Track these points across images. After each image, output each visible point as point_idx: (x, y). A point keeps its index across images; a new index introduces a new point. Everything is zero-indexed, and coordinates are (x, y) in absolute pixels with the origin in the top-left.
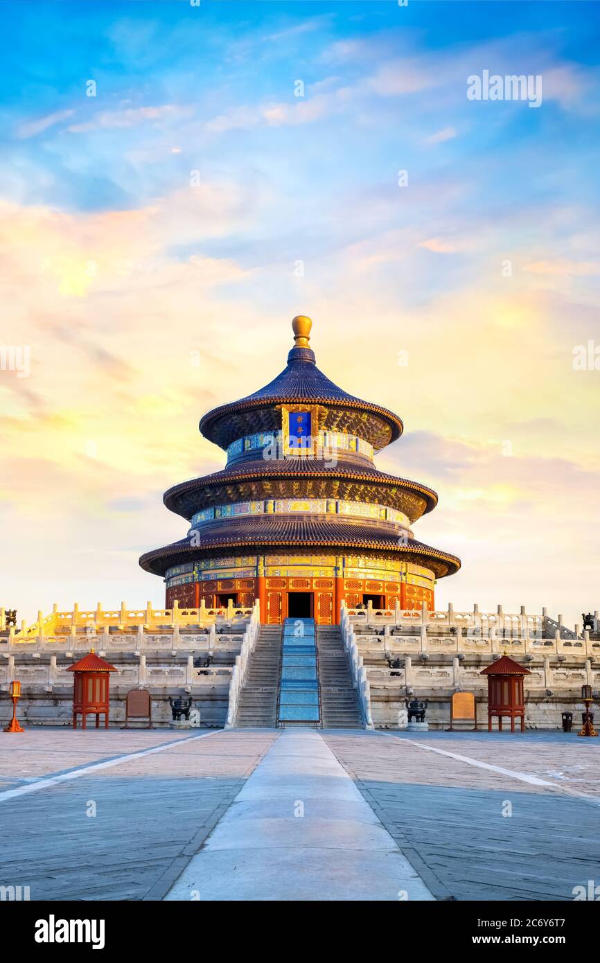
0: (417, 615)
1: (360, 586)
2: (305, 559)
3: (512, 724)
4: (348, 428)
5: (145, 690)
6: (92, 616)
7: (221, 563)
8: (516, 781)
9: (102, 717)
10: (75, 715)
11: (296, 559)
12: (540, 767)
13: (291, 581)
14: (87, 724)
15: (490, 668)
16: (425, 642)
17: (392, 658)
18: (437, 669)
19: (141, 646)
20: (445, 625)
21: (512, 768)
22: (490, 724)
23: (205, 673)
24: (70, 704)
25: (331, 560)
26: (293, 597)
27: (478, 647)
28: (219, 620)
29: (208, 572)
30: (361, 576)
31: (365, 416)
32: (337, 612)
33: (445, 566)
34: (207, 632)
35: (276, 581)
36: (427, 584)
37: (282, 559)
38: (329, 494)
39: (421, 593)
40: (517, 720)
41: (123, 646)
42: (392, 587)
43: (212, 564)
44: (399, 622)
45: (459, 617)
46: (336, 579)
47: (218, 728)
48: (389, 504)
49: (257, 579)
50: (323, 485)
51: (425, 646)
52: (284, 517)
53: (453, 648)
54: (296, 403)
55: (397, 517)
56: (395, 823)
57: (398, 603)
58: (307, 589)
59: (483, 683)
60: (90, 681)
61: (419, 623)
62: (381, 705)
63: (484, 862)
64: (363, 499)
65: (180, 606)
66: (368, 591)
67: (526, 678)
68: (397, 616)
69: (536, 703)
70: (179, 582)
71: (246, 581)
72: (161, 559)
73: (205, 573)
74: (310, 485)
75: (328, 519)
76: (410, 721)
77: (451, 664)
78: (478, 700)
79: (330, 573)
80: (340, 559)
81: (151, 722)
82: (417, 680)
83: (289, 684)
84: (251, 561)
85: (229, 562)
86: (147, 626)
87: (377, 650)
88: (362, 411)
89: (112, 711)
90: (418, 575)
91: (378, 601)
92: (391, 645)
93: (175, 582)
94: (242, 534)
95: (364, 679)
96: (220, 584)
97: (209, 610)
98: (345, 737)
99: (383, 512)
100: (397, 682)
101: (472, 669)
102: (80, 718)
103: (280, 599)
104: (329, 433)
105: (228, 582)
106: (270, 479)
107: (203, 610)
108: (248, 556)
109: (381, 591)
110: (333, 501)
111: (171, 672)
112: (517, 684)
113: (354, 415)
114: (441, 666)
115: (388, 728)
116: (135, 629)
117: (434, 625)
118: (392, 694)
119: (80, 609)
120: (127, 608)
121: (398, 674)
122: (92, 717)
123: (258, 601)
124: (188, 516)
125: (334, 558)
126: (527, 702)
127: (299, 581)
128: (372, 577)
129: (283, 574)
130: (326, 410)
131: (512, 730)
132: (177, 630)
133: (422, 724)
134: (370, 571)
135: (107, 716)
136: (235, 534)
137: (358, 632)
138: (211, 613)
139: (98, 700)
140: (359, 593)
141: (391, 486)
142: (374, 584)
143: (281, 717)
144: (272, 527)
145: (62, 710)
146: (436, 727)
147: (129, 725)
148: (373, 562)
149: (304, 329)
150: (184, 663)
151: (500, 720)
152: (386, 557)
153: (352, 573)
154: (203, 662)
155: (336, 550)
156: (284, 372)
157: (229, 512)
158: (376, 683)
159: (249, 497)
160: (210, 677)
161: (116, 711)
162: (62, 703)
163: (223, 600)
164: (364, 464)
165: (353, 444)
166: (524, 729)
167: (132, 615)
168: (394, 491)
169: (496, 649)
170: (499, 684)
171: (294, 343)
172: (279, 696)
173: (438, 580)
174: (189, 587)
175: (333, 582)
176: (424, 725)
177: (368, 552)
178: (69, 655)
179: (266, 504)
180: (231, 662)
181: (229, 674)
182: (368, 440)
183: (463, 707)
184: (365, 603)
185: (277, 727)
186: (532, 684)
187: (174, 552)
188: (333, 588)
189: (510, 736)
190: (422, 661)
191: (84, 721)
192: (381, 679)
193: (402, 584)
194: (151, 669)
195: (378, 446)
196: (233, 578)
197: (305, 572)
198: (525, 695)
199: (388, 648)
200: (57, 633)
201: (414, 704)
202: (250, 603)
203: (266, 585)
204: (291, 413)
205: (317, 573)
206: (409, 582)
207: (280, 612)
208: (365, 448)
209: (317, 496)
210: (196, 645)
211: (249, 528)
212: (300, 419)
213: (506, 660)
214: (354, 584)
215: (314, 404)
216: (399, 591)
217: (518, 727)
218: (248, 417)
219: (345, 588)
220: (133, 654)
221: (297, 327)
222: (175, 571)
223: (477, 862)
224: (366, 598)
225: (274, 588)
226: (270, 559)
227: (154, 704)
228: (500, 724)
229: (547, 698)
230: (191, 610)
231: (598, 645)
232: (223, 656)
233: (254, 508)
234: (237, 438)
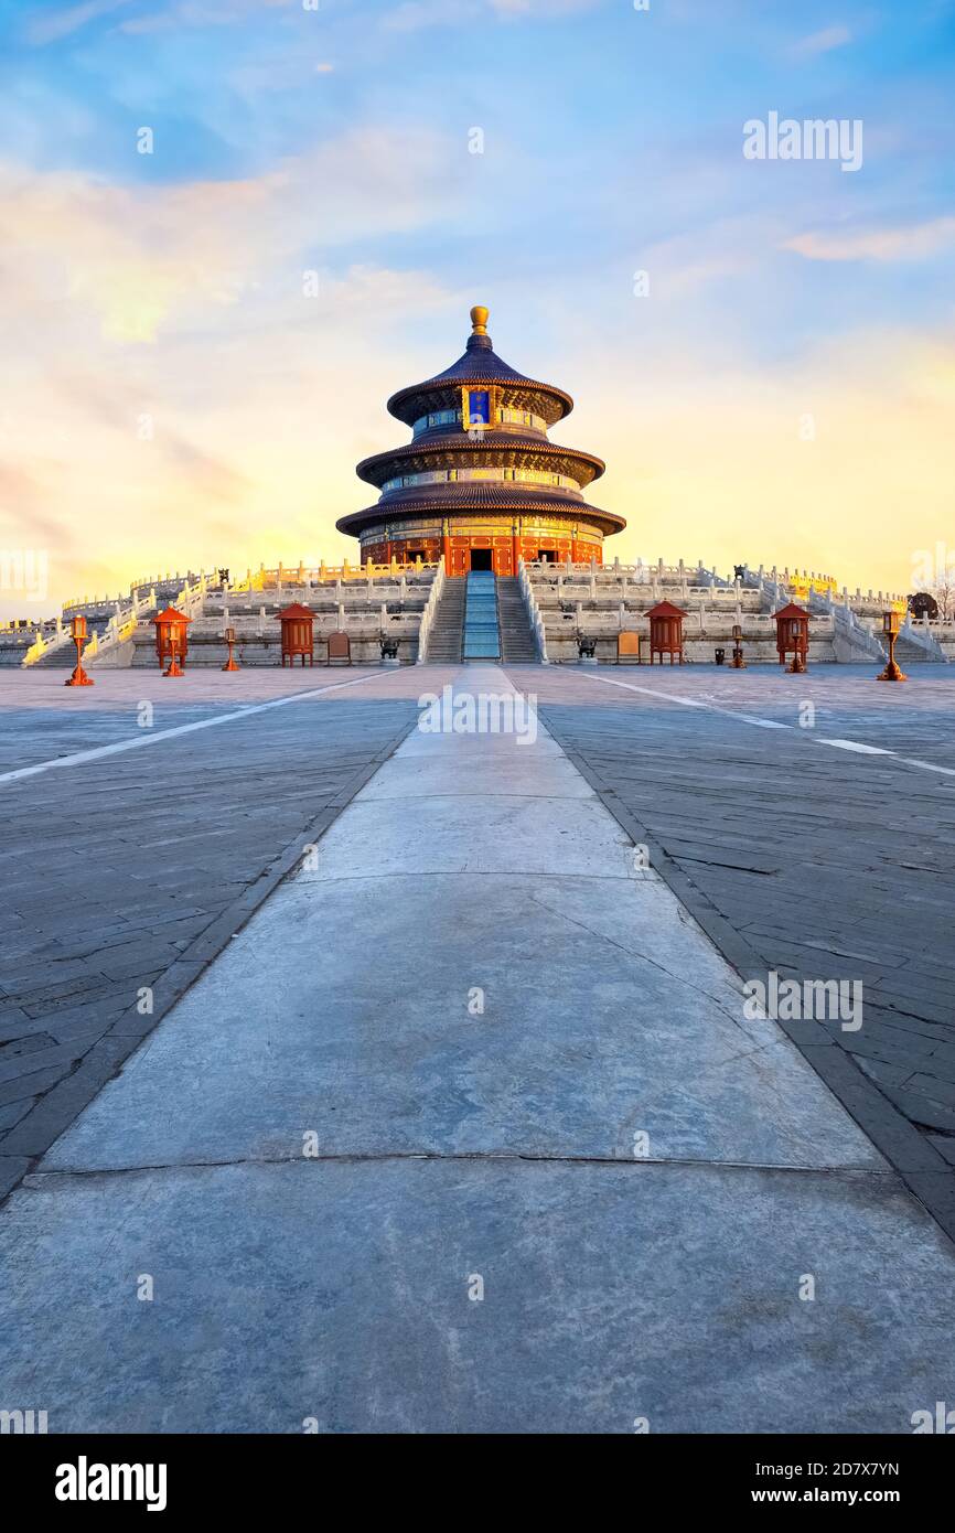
0: (587, 567)
1: (536, 543)
2: (485, 521)
3: (672, 659)
4: (523, 406)
5: (344, 634)
6: (295, 572)
7: (410, 525)
8: (672, 702)
9: (307, 657)
10: (283, 655)
11: (477, 521)
12: (694, 692)
13: (473, 539)
14: (295, 664)
15: (651, 611)
16: (594, 590)
17: (565, 604)
18: (605, 613)
19: (340, 596)
20: (614, 575)
21: (669, 693)
22: (652, 659)
23: (397, 618)
24: (279, 646)
25: (509, 520)
26: (475, 553)
27: (641, 594)
28: (409, 574)
29: (399, 533)
30: (537, 535)
31: (538, 395)
32: (515, 565)
33: (612, 525)
34: (398, 584)
35: (459, 539)
36: (596, 541)
37: (465, 521)
38: (507, 465)
39: (590, 549)
40: (676, 655)
41: (324, 597)
42: (564, 543)
43: (401, 526)
44: (570, 574)
45: (624, 568)
46: (514, 537)
47: (410, 664)
48: (561, 472)
49: (443, 538)
50: (501, 456)
51: (594, 593)
52: (466, 484)
53: (619, 595)
54: (475, 384)
55: (568, 484)
56: (563, 735)
57: (570, 557)
58: (488, 546)
59: (646, 624)
60: (296, 627)
61: (590, 574)
62: (555, 643)
63: (641, 764)
64: (537, 468)
65: (374, 563)
66: (542, 547)
67: (684, 620)
68: (570, 569)
69: (693, 641)
70: (372, 542)
71: (433, 541)
72: (356, 522)
73: (395, 533)
74: (489, 456)
75: (505, 485)
76: (581, 656)
77: (617, 608)
78: (642, 639)
79: (508, 532)
80: (517, 520)
81: (350, 661)
82: (586, 622)
83: (472, 627)
84: (437, 522)
85: (417, 524)
86: (344, 580)
87: (551, 597)
88: (536, 390)
89: (316, 653)
90: (588, 534)
91: (552, 556)
92: (562, 593)
93: (369, 542)
94: (428, 500)
95: (539, 621)
96: (409, 543)
97: (399, 565)
98: (527, 673)
99: (556, 479)
100: (570, 624)
101: (637, 613)
102: (288, 658)
103: (464, 555)
104: (506, 410)
105: (416, 541)
106: (452, 451)
107: (394, 565)
108: (434, 518)
110: (510, 470)
111: (367, 618)
112: (676, 625)
113: (528, 394)
114: (609, 610)
115: (559, 663)
116: (333, 584)
117: (601, 575)
118: (565, 634)
119: (285, 567)
120: (327, 565)
121: (570, 618)
122: (299, 657)
123: (443, 556)
124: (379, 484)
125: (511, 519)
126: (684, 640)
127: (480, 539)
128: (546, 535)
129: (466, 534)
130: (503, 391)
131: (672, 664)
132: (371, 582)
133: (591, 659)
134: (545, 530)
135: (311, 657)
136: (422, 500)
137: (534, 582)
138: (402, 568)
139: (303, 643)
140: (534, 549)
141: (563, 456)
142: (548, 541)
143: (466, 655)
144: (455, 493)
145: (272, 651)
146: (604, 662)
147: (331, 663)
148: (546, 522)
149: (482, 317)
150: (378, 610)
151: (661, 656)
152: (558, 518)
153: (528, 531)
154: (396, 609)
155: (513, 513)
156: (464, 357)
157: (416, 480)
158: (550, 625)
159: (434, 467)
160: (402, 621)
161: (319, 652)
162: (273, 646)
163: (412, 557)
164: (538, 437)
165: (528, 419)
166: (682, 663)
167: (331, 571)
168: (566, 460)
169: (658, 595)
170: (660, 625)
171: (472, 331)
172: (464, 637)
173: (606, 537)
174: (381, 546)
175: (511, 539)
176: (594, 660)
177: (542, 513)
178: (277, 606)
179: (449, 473)
180: (421, 609)
181: (419, 619)
182: (542, 416)
183: (628, 644)
184: (540, 557)
185: (462, 663)
186: (689, 625)
187: (367, 516)
188: (511, 545)
189: (670, 668)
190: (591, 606)
191: (291, 661)
192: (555, 622)
193: (573, 541)
194: (349, 615)
195: (550, 421)
196: (421, 538)
197: (486, 531)
198: (683, 634)
199: (561, 596)
200: (265, 588)
201: (585, 643)
202: (436, 558)
203: (450, 543)
204: (470, 393)
205: (496, 532)
206: (580, 539)
207: (464, 566)
208: (539, 423)
209: (496, 465)
210: (387, 595)
211: (435, 494)
212: (479, 398)
213: (666, 605)
214: (530, 541)
215: (492, 384)
216: (570, 548)
217: (676, 661)
218: (431, 397)
219: (522, 545)
220: (332, 604)
221: (475, 316)
222: (369, 532)
223: (633, 764)
224: (541, 553)
225: (458, 546)
226: (454, 521)
227: (353, 646)
228: (661, 658)
229: (703, 636)
230: (384, 566)
231: (748, 593)
232: (413, 604)
233: (439, 477)
234: (422, 416)
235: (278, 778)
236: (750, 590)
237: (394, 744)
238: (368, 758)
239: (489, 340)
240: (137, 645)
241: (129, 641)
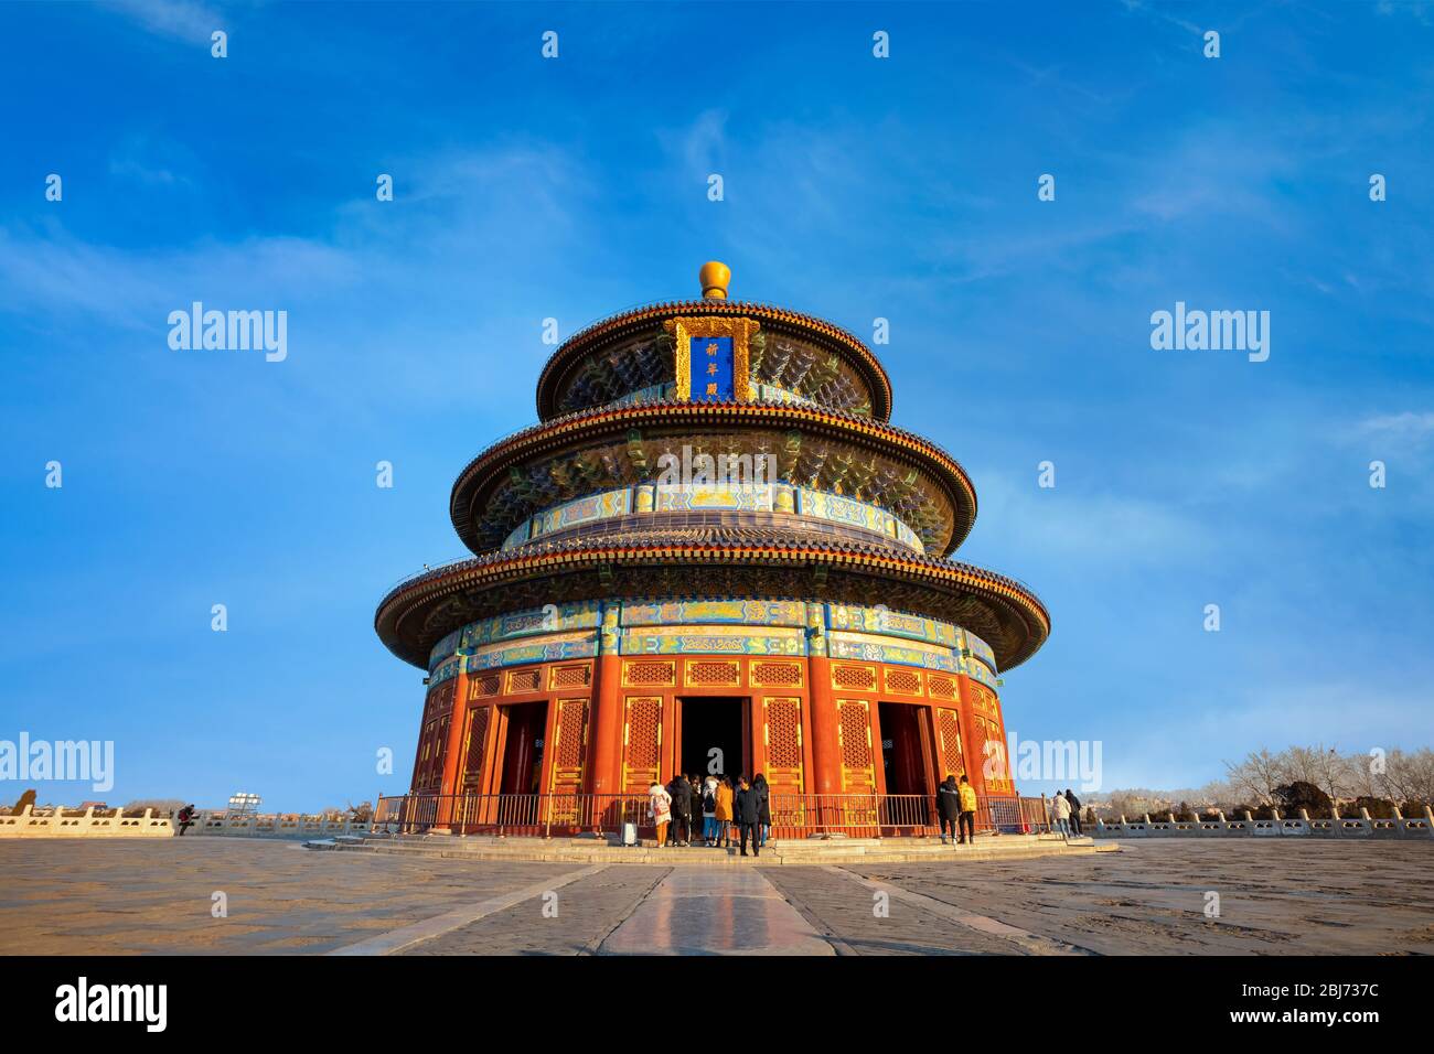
1: (870, 680)
2: (726, 609)
7: (517, 625)
11: (704, 607)
13: (689, 666)
25: (795, 610)
26: (695, 708)
29: (489, 649)
30: (871, 654)
32: (816, 750)
35: (649, 665)
37: (668, 611)
39: (989, 703)
42: (941, 683)
43: (495, 628)
46: (810, 659)
49: (599, 662)
52: (677, 518)
54: (704, 314)
58: (730, 687)
64: (848, 491)
66: (890, 694)
71: (572, 670)
75: (777, 522)
79: (793, 643)
80: (818, 610)
84: (587, 617)
96: (510, 676)
103: (659, 715)
104: (766, 387)
105: (528, 671)
106: (645, 432)
108: (580, 601)
109: (920, 693)
110: (786, 489)
125: (801, 606)
127: (712, 664)
128: (894, 657)
129: (670, 648)
140: (869, 697)
142: (903, 674)
153: (849, 644)
157: (556, 521)
159: (600, 484)
175: (801, 667)
179: (634, 494)
188: (802, 684)
193: (961, 678)
196: (541, 662)
197: (727, 640)
203: (621, 676)
204: (694, 339)
205: (758, 642)
206: (973, 674)
207: (657, 754)
212: (712, 349)
214: (855, 674)
216: (956, 696)
219: (835, 687)
224: (886, 711)
225: (645, 685)
226: (635, 611)
233: (611, 504)
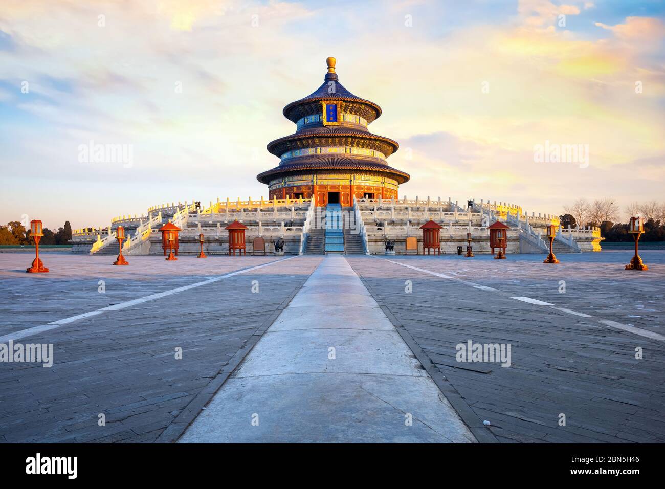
0: (390, 201)
1: (362, 189)
2: (336, 176)
3: (434, 252)
4: (355, 112)
5: (262, 238)
6: (236, 204)
7: (295, 178)
8: (435, 276)
9: (242, 250)
10: (230, 250)
11: (332, 176)
12: (446, 270)
13: (329, 187)
14: (236, 254)
15: (424, 226)
16: (393, 214)
17: (378, 222)
18: (399, 227)
19: (259, 217)
20: (403, 206)
21: (433, 271)
22: (424, 252)
23: (290, 229)
24: (228, 244)
25: (348, 176)
26: (331, 194)
27: (418, 216)
28: (296, 205)
29: (290, 183)
30: (363, 184)
31: (363, 106)
32: (351, 201)
33: (403, 178)
34: (290, 210)
35: (322, 187)
36: (394, 188)
37: (325, 176)
38: (347, 145)
39: (391, 192)
40: (437, 250)
41: (251, 217)
42: (377, 189)
43: (291, 179)
44: (381, 205)
45: (409, 202)
46: (351, 185)
47: (297, 255)
48: (375, 149)
49: (313, 186)
50: (344, 140)
51: (394, 216)
52: (325, 156)
53: (407, 217)
54: (329, 100)
55: (379, 155)
56: (377, 295)
57: (381, 196)
58: (336, 190)
59: (421, 233)
60: (236, 234)
61: (391, 205)
62: (373, 243)
63: (418, 311)
64: (363, 146)
65: (277, 199)
66: (366, 191)
67: (441, 230)
68: (380, 203)
69: (446, 242)
70: (275, 188)
71: (308, 187)
72: (267, 176)
73: (288, 183)
74: (337, 140)
75: (346, 156)
76: (387, 251)
77: (405, 224)
78: (418, 241)
79: (348, 183)
80: (353, 176)
81: (265, 253)
82: (390, 232)
83: (329, 234)
84: (310, 177)
85: (299, 178)
86: (262, 208)
87: (371, 218)
88: (362, 104)
89: (247, 248)
90: (390, 183)
91: (371, 196)
92: (377, 216)
93: (274, 188)
94: (305, 164)
95: (365, 231)
96: (295, 188)
97: (291, 200)
98: (357, 259)
99: (373, 152)
100: (380, 233)
101: (416, 227)
102: (232, 251)
103: (324, 195)
104: (346, 115)
105: (299, 187)
106: (318, 137)
107: (288, 200)
108: (308, 175)
109: (372, 191)
110: (348, 148)
111: (274, 229)
112: (436, 233)
113: (357, 106)
114: (401, 225)
115: (375, 254)
116: (256, 210)
117: (397, 206)
118: (378, 238)
119: (230, 201)
120: (252, 200)
121: (381, 229)
122: (238, 250)
123: (313, 195)
124: (279, 156)
125: (350, 175)
126: (441, 242)
127: (333, 187)
128: (367, 184)
129: (325, 183)
130: (344, 104)
131: (434, 254)
132: (276, 209)
133: (392, 252)
134: (367, 181)
135: (245, 250)
136: (302, 164)
137: (362, 209)
138: (292, 201)
139: (240, 243)
140: (362, 192)
141: (376, 140)
142: (369, 188)
143: (326, 249)
144: (320, 160)
145: (224, 247)
146: (399, 253)
147: (255, 254)
148: (368, 177)
149: (333, 63)
150: (280, 225)
151: (429, 250)
152: (374, 175)
153: (358, 182)
154: (289, 224)
155: (350, 171)
156: (323, 85)
157: (298, 153)
158: (371, 234)
159: (308, 146)
160: (292, 231)
161: (249, 248)
162: (224, 244)
163: (297, 196)
164: (363, 129)
165: (357, 120)
166: (440, 254)
167: (255, 203)
168: (378, 142)
169: (426, 217)
170: (428, 233)
171: (328, 70)
172: (325, 240)
173: (399, 185)
174: (280, 190)
175: (349, 187)
176: (393, 253)
177: (366, 172)
178: (226, 222)
179: (316, 149)
180: (302, 225)
181: (301, 230)
182: (365, 118)
183: (411, 244)
184: (365, 197)
185: (325, 254)
186: (443, 233)
187: (273, 173)
188: (349, 189)
189: (433, 257)
190: (392, 223)
191: (234, 252)
192: (373, 232)
193: (382, 188)
194: (264, 228)
195: (369, 121)
196: (301, 186)
197: (336, 182)
198: (440, 238)
199: (376, 217)
200: (219, 212)
201: (389, 243)
202: (310, 196)
203: (317, 189)
204: (327, 105)
205: (342, 183)
206: (386, 187)
207: (324, 202)
208: (363, 122)
209: (341, 145)
210: (285, 216)
211: (309, 161)
212: (331, 108)
213: (431, 222)
214: (359, 188)
215: (338, 100)
216: (381, 191)
217: (437, 253)
218: (306, 107)
219: (355, 190)
220: (255, 221)
221: (329, 62)
222: (273, 182)
223: (414, 311)
224: (365, 194)
225: (321, 190)
226: (319, 176)
227: (266, 244)
228: (429, 252)
229: (451, 239)
230: (282, 200)
231: (474, 215)
232: (298, 222)
233: (311, 151)
234: (301, 117)
235: (228, 319)
236: (476, 214)
237: (288, 300)
238: (275, 307)
239: (336, 75)
240: (151, 243)
241: (147, 240)
